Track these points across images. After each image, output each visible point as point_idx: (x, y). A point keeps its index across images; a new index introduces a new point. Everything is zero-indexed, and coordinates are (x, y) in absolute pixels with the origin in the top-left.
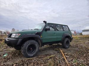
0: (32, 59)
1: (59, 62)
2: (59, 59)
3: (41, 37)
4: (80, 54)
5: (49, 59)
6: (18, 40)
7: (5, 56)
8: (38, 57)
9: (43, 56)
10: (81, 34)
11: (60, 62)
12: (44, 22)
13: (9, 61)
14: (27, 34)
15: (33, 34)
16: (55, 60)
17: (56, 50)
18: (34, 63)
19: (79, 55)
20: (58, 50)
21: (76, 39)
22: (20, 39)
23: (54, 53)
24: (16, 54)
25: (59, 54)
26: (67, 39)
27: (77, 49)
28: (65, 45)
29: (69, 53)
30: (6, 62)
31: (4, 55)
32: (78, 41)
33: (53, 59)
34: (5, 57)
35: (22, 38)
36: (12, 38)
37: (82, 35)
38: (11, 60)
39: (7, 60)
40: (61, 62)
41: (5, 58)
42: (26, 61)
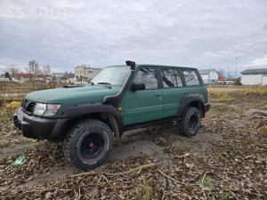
0: (94, 175)
1: (164, 184)
2: (167, 174)
3: (120, 109)
4: (225, 156)
5: (139, 175)
6: (54, 124)
7: (18, 162)
8: (110, 168)
9: (124, 166)
10: (238, 83)
11: (168, 185)
12: (129, 63)
13: (32, 180)
14: (79, 106)
15: (96, 104)
16: (155, 178)
17: (161, 144)
18: (100, 188)
19: (220, 160)
20: (165, 141)
21: (221, 99)
22: (59, 120)
23: (156, 154)
24: (47, 156)
25: (167, 156)
26: (193, 111)
27: (218, 137)
28: (186, 126)
29: (195, 154)
30: (23, 183)
31: (14, 159)
32: (224, 110)
33: (150, 174)
34: (19, 165)
35: (64, 116)
36: (36, 116)
37: (240, 84)
38: (36, 176)
39: (27, 178)
40: (170, 184)
41: (19, 172)
42: (77, 181)
